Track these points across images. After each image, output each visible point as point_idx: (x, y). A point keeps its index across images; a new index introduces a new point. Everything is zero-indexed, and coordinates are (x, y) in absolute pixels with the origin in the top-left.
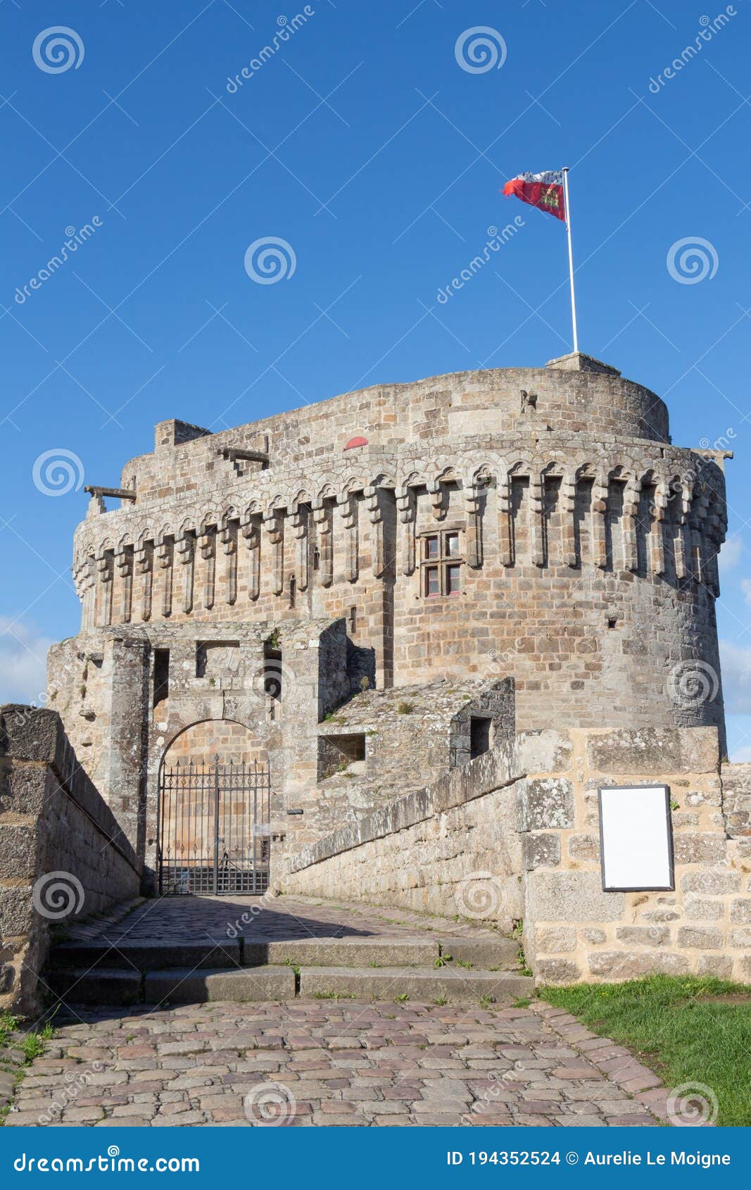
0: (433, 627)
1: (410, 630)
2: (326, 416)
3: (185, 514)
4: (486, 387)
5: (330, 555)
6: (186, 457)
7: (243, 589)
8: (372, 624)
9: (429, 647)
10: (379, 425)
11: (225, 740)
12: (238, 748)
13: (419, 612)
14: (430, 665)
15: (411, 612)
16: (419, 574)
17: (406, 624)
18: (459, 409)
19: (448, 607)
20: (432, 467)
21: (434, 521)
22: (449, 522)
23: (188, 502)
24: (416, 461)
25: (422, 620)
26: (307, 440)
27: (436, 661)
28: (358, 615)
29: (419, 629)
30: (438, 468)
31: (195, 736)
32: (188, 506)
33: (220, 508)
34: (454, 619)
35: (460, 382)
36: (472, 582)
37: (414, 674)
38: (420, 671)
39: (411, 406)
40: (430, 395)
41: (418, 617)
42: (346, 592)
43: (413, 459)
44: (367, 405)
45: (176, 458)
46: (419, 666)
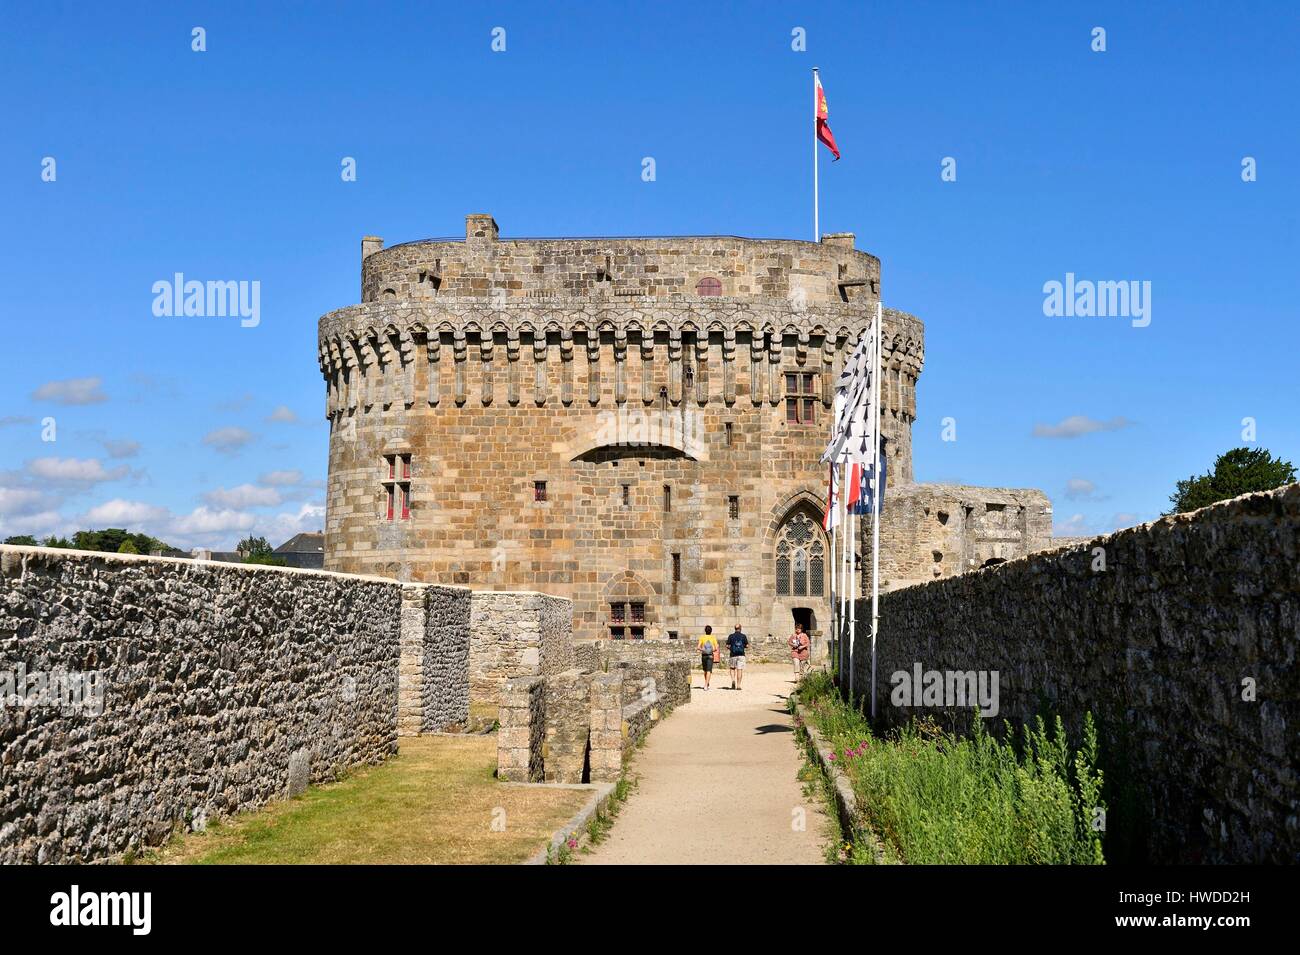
0: (797, 447)
1: (776, 448)
2: (676, 252)
3: (550, 317)
4: (817, 258)
5: (704, 378)
6: (507, 254)
7: (608, 392)
8: (749, 440)
9: (793, 462)
10: (732, 272)
11: (581, 519)
12: (591, 526)
13: (784, 435)
14: (794, 477)
15: (776, 434)
16: (783, 404)
17: (772, 443)
18: (797, 271)
19: (807, 433)
20: (805, 323)
21: (795, 364)
22: (807, 367)
23: (554, 307)
24: (793, 316)
25: (786, 441)
26: (654, 269)
27: (799, 475)
28: (735, 431)
29: (784, 448)
30: (810, 325)
31: (551, 513)
32: (553, 311)
33: (593, 319)
34: (812, 443)
35: (799, 250)
36: (825, 416)
37: (780, 483)
38: (784, 481)
39: (754, 260)
40: (773, 256)
41: (783, 438)
42: (722, 411)
43: (790, 314)
44: (722, 253)
45: (495, 254)
46: (784, 477)
